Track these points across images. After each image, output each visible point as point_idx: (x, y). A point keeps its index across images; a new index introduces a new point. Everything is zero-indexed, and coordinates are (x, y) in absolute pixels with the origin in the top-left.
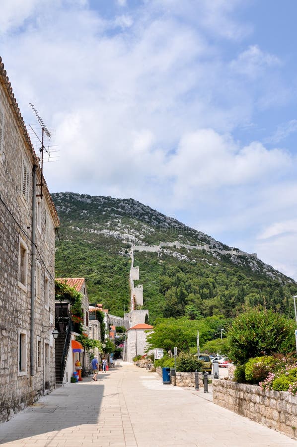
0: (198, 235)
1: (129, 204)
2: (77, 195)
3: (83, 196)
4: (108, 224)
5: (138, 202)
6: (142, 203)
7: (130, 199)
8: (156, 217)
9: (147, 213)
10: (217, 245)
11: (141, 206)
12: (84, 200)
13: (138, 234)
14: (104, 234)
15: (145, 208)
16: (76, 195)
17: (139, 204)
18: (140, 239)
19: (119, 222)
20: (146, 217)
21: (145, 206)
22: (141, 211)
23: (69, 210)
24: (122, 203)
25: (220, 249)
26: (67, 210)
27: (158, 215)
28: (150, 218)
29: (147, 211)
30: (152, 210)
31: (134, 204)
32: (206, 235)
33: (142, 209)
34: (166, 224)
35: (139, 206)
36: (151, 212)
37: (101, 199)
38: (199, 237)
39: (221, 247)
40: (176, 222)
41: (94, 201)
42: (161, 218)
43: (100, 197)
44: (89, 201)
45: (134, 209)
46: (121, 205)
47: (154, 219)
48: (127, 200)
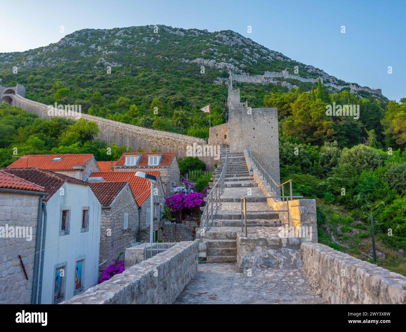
0: (307, 69)
1: (227, 36)
2: (170, 28)
3: (176, 30)
4: (203, 53)
5: (238, 34)
6: (242, 35)
7: (229, 30)
8: (258, 50)
9: (248, 46)
10: (331, 80)
11: (241, 38)
12: (177, 33)
13: (238, 63)
14: (197, 64)
15: (245, 40)
16: (168, 27)
17: (239, 36)
18: (240, 68)
19: (215, 51)
20: (247, 50)
21: (245, 38)
22: (241, 43)
23: (158, 41)
24: (219, 34)
25: (335, 84)
26: (156, 42)
27: (260, 48)
28: (251, 51)
29: (248, 43)
30: (253, 43)
31: (233, 36)
32: (317, 69)
33: (242, 41)
34: (269, 57)
35: (238, 38)
36: (252, 45)
37: (196, 32)
38: (309, 71)
39: (336, 82)
40: (281, 55)
41: (188, 34)
42: (264, 51)
43: (195, 30)
44: (182, 34)
45: (233, 40)
46: (219, 37)
47: (256, 52)
48: (225, 31)
